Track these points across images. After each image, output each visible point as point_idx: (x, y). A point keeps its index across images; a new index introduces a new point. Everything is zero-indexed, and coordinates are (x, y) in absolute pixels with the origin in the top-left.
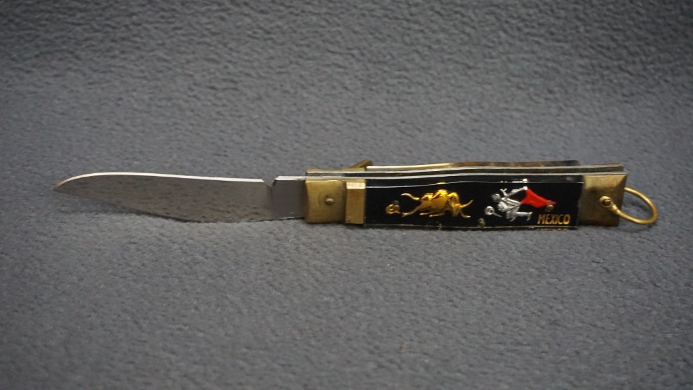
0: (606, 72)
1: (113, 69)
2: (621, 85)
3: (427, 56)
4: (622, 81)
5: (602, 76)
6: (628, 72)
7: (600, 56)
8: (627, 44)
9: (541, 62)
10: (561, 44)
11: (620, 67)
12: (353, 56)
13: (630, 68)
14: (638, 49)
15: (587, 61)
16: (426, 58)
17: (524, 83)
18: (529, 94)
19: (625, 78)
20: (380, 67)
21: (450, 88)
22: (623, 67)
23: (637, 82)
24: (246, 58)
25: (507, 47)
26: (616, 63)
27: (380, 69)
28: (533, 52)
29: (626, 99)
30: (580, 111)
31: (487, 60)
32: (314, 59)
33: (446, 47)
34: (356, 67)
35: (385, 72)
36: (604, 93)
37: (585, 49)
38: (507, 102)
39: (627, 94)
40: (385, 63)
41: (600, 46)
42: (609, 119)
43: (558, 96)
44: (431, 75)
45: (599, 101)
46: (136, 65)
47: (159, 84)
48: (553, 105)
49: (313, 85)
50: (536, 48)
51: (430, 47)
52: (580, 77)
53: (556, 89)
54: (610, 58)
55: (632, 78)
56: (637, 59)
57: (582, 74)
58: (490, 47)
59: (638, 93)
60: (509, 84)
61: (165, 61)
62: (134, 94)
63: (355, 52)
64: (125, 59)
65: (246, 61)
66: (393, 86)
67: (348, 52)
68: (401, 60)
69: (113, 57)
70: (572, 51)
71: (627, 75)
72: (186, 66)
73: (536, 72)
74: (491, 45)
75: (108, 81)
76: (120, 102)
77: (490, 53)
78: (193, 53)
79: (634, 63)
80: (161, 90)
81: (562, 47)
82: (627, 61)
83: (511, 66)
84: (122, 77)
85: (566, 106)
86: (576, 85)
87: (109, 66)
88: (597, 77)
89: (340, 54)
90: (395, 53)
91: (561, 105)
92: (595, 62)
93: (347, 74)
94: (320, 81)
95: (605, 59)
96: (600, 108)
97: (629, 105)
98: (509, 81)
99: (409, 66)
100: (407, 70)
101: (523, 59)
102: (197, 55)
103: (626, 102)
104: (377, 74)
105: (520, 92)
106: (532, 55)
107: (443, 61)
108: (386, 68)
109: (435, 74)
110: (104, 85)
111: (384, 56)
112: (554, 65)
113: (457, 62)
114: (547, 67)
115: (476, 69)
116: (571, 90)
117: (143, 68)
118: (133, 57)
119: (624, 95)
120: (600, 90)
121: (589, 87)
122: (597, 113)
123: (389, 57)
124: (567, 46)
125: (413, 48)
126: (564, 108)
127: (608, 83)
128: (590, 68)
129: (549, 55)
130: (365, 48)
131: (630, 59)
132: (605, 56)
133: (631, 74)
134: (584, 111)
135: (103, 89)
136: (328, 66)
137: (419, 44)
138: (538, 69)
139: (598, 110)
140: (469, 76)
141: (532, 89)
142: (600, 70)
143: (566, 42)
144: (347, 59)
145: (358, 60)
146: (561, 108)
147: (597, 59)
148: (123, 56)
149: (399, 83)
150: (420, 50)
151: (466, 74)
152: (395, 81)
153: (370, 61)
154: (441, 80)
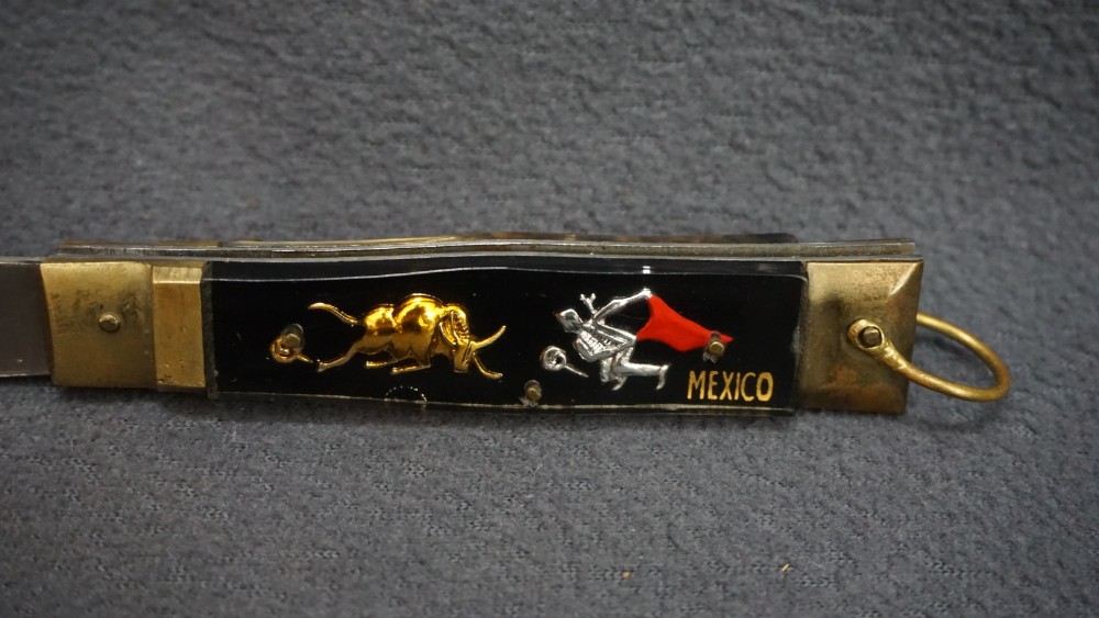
0: (986, 100)
2: (1025, 135)
3: (477, 55)
4: (1028, 124)
5: (973, 110)
6: (1049, 99)
7: (974, 55)
8: (1052, 19)
9: (803, 73)
10: (864, 20)
11: (1026, 85)
12: (271, 53)
13: (1056, 88)
14: (1081, 34)
15: (934, 66)
16: (474, 63)
17: (751, 134)
18: (763, 165)
19: (1037, 116)
21: (538, 150)
22: (1035, 85)
23: (1070, 127)
25: (707, 28)
26: (1015, 74)
27: (342, 95)
28: (781, 42)
29: (1035, 175)
30: (902, 213)
31: (648, 66)
33: (530, 29)
34: (278, 85)
35: (355, 101)
36: (976, 159)
37: (932, 36)
38: (699, 188)
39: (1039, 159)
40: (361, 75)
41: (976, 26)
42: (983, 237)
43: (846, 169)
44: (490, 112)
45: (959, 182)
48: (829, 197)
49: (163, 133)
50: (792, 31)
51: (485, 29)
52: (913, 115)
53: (841, 149)
54: (1002, 59)
55: (1057, 116)
56: (1077, 64)
57: (916, 105)
58: (658, 29)
59: (1071, 158)
60: (708, 134)
66: (380, 143)
67: (256, 39)
70: (894, 40)
71: (1044, 107)
73: (787, 102)
74: (663, 22)
77: (657, 48)
79: (1069, 72)
81: (866, 30)
82: (1047, 68)
83: (717, 83)
85: (865, 196)
86: (897, 137)
88: (961, 111)
91: (853, 197)
92: (957, 70)
94: (183, 121)
95: (987, 62)
96: (961, 201)
97: (1041, 194)
98: (711, 127)
99: (423, 82)
100: (417, 95)
101: (753, 62)
103: (1035, 183)
104: (333, 109)
105: (737, 158)
106: (778, 52)
107: (521, 69)
108: (358, 91)
109: (496, 105)
111: (357, 56)
112: (840, 79)
113: (561, 73)
114: (819, 86)
115: (616, 92)
116: (882, 151)
119: (1032, 165)
120: (965, 151)
121: (933, 141)
122: (948, 219)
123: (368, 58)
124: (880, 27)
125: (435, 31)
126: (858, 204)
127: (987, 129)
128: (942, 86)
129: (826, 51)
131: (1059, 61)
132: (986, 53)
133: (1058, 106)
134: (914, 211)
137: (452, 19)
138: (792, 91)
139: (954, 211)
140: (597, 115)
141: (772, 149)
142: (971, 92)
143: (879, 14)
144: (254, 62)
145: (282, 66)
146: (850, 206)
147: (964, 61)
149: (397, 137)
150: (456, 38)
151: (586, 108)
152: (383, 130)
153: (316, 69)
154: (512, 124)
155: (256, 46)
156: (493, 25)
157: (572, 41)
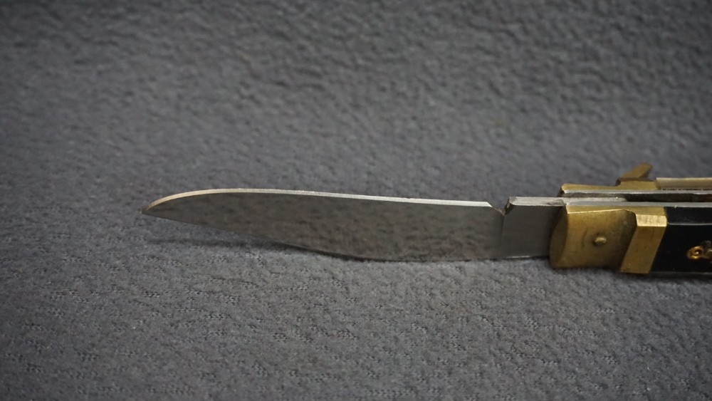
1: (115, 39)
3: (632, 34)
12: (510, 34)
16: (632, 38)
20: (554, 53)
21: (665, 90)
24: (336, 32)
27: (553, 58)
32: (445, 37)
33: (666, 19)
34: (515, 53)
35: (560, 62)
40: (564, 47)
44: (638, 68)
46: (155, 35)
47: (194, 71)
49: (444, 85)
51: (640, 19)
61: (203, 30)
62: (153, 86)
63: (514, 27)
64: (136, 23)
65: (335, 37)
66: (574, 87)
67: (502, 26)
68: (590, 42)
69: (117, 17)
72: (239, 43)
75: (107, 60)
76: (129, 99)
78: (249, 19)
80: (196, 84)
84: (132, 53)
87: (111, 33)
89: (490, 31)
90: (579, 31)
93: (498, 65)
99: (602, 51)
100: (597, 58)
102: (255, 25)
104: (547, 66)
107: (658, 41)
108: (564, 56)
109: (643, 64)
110: (101, 67)
111: (563, 35)
113: (680, 44)
117: (166, 40)
118: (148, 20)
123: (570, 36)
125: (612, 21)
130: (531, 21)
135: (100, 73)
136: (469, 50)
137: (621, 13)
144: (500, 40)
145: (518, 42)
148: (132, 17)
149: (584, 83)
150: (623, 25)
151: (694, 64)
152: (577, 78)
153: (537, 43)
154: (652, 76)
155: (501, 31)
156: (645, 17)
157: (688, 24)
